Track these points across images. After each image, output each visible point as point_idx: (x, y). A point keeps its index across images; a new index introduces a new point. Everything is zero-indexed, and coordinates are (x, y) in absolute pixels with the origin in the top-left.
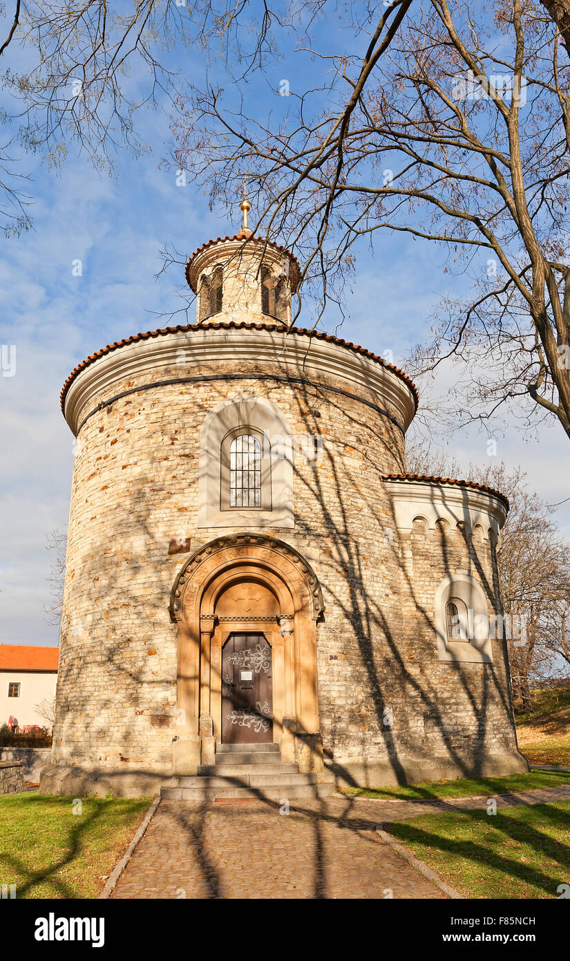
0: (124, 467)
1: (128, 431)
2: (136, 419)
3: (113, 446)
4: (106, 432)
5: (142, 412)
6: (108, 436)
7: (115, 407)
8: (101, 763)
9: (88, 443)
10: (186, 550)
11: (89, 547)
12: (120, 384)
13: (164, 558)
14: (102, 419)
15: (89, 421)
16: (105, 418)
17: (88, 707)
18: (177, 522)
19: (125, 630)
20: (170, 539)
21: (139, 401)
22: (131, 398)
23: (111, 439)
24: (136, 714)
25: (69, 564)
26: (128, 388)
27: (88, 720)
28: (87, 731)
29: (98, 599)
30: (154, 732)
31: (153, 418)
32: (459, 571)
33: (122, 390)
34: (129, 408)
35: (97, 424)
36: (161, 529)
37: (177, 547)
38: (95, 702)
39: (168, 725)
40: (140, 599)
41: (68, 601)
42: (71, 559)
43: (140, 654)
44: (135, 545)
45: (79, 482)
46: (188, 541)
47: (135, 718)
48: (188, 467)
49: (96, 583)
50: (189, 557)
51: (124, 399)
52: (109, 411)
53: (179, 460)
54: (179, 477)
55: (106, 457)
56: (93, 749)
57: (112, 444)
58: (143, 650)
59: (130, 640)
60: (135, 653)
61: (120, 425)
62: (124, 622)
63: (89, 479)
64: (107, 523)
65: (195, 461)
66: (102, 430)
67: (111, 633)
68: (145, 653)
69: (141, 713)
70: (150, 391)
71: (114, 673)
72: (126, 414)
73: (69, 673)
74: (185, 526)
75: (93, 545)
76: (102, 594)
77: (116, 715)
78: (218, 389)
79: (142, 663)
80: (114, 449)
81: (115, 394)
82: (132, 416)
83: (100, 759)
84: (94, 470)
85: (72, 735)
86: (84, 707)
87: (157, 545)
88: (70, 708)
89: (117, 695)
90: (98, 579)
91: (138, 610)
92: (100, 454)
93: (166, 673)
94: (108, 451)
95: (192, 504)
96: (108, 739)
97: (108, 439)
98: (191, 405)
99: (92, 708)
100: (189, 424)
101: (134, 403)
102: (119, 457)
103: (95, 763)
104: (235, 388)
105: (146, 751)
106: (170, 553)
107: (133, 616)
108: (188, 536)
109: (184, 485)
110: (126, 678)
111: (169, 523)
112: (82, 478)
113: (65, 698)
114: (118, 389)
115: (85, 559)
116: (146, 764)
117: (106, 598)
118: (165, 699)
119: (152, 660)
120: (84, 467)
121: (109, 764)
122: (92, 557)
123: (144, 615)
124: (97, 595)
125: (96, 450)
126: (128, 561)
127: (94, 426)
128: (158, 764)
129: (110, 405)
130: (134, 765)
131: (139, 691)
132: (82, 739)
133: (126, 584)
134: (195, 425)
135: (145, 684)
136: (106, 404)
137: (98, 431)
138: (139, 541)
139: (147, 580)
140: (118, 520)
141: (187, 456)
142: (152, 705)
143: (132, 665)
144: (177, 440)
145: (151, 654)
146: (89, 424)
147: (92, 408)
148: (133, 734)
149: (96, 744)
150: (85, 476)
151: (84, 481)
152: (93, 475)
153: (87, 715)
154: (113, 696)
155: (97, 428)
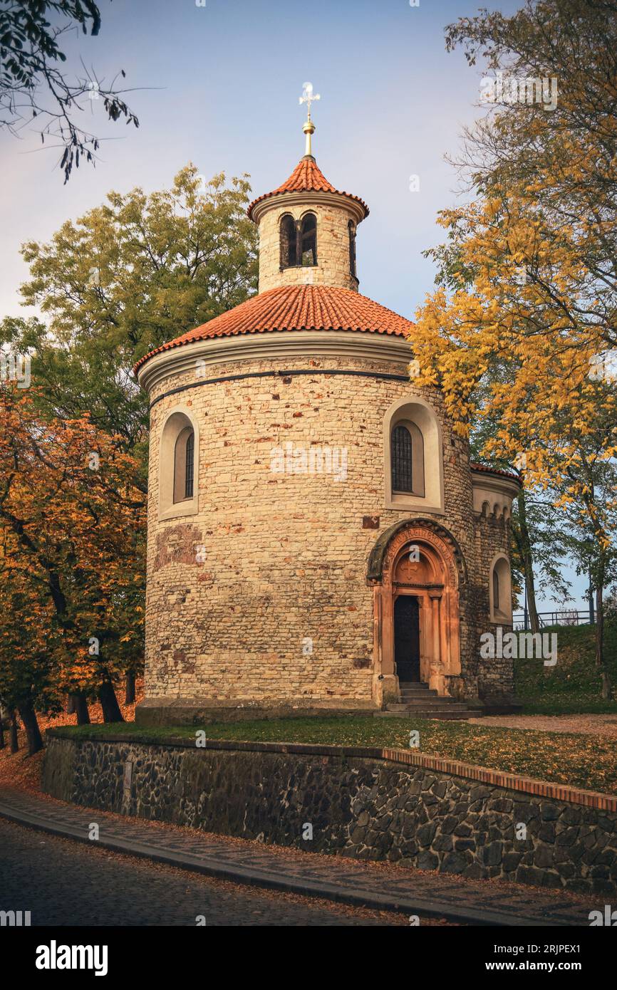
0: (314, 443)
1: (316, 410)
2: (324, 400)
3: (297, 419)
4: (284, 401)
5: (331, 395)
6: (288, 407)
7: (294, 380)
8: (305, 696)
9: (250, 403)
10: (376, 526)
11: (268, 508)
12: (301, 360)
13: (359, 531)
14: (275, 386)
15: (250, 381)
16: (280, 387)
17: (285, 650)
18: (369, 502)
19: (325, 589)
20: (363, 516)
21: (328, 384)
22: (317, 377)
23: (292, 411)
24: (340, 657)
25: (223, 516)
26: (312, 368)
27: (284, 661)
28: (284, 670)
29: (290, 557)
30: (356, 671)
31: (342, 403)
32: (501, 549)
33: (306, 368)
34: (316, 387)
35: (267, 389)
36: (355, 506)
37: (370, 523)
38: (293, 646)
39: (368, 667)
40: (338, 563)
41: (229, 552)
42: (227, 512)
43: (342, 609)
44: (331, 516)
45: (234, 438)
46: (377, 518)
47: (339, 661)
48: (375, 455)
49: (284, 543)
50: (380, 533)
51: (307, 376)
52: (287, 382)
53: (367, 447)
54: (367, 462)
55: (286, 427)
56: (294, 685)
57: (295, 416)
58: (344, 606)
59: (331, 597)
60: (336, 608)
61: (304, 401)
62: (324, 581)
63: (259, 441)
64: (294, 491)
65: (381, 450)
66: (276, 397)
67: (308, 589)
68: (346, 608)
69: (345, 657)
70: (338, 376)
71: (315, 623)
72: (312, 392)
73: (244, 619)
74: (375, 506)
75: (275, 507)
76: (294, 554)
77: (320, 658)
78: (395, 387)
79: (343, 617)
80: (299, 422)
81: (295, 368)
82: (319, 396)
83: (305, 692)
84: (270, 435)
85: (260, 674)
86: (278, 650)
87: (353, 519)
88: (252, 650)
89: (320, 642)
90: (286, 540)
91: (337, 572)
92: (277, 422)
93: (364, 626)
94: (290, 422)
95: (379, 487)
96: (312, 677)
97: (288, 409)
98: (375, 398)
99: (289, 651)
100: (374, 416)
101: (322, 385)
102: (306, 432)
103: (298, 696)
104: (407, 389)
105: (351, 686)
106: (364, 527)
107: (332, 577)
108: (377, 515)
109: (373, 470)
110: (329, 628)
111: (362, 502)
112: (244, 436)
113: (240, 642)
114: (297, 363)
115: (262, 518)
116: (351, 696)
117: (300, 558)
118: (365, 646)
119: (353, 615)
120: (247, 426)
121: (315, 697)
122: (275, 518)
123: (342, 577)
124: (287, 554)
125: (268, 415)
126: (324, 529)
127: (261, 390)
128: (362, 697)
129: (286, 376)
130: (338, 697)
131: (342, 639)
132: (278, 676)
133: (323, 549)
134: (378, 416)
135: (347, 634)
136: (281, 373)
137: (271, 396)
138: (336, 513)
139: (345, 548)
140: (310, 490)
141: (375, 445)
142: (354, 650)
143: (334, 617)
144: (365, 428)
145: (352, 609)
146: (250, 384)
147: (255, 369)
148: (337, 674)
149: (299, 680)
150: (249, 436)
151: (248, 439)
152: (268, 439)
153: (283, 657)
154: (315, 642)
155: (266, 393)
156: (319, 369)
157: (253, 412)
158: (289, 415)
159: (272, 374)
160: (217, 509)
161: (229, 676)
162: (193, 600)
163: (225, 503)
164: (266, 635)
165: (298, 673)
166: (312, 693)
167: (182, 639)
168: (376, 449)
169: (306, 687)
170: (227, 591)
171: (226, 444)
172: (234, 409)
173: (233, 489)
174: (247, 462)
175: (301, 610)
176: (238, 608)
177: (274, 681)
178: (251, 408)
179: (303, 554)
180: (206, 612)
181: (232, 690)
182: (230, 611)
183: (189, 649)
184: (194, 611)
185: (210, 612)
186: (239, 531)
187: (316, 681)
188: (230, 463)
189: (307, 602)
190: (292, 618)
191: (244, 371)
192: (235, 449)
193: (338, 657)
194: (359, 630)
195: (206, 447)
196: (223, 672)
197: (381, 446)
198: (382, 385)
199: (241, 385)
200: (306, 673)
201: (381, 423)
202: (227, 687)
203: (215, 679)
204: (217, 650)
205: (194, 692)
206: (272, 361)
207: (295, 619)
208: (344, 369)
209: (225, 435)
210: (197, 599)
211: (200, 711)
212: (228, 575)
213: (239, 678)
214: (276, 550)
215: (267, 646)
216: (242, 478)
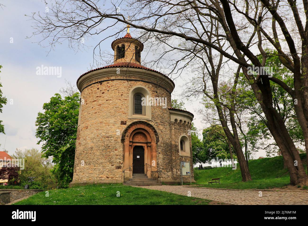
0: (107, 100)
1: (108, 91)
2: (110, 88)
3: (103, 94)
5: (113, 86)
6: (101, 91)
7: (103, 83)
8: (100, 179)
9: (92, 91)
10: (125, 124)
11: (94, 120)
12: (105, 77)
13: (119, 125)
14: (98, 86)
15: (92, 85)
16: (99, 86)
17: (95, 164)
18: (123, 117)
19: (108, 144)
20: (121, 121)
21: (111, 83)
23: (102, 92)
24: (111, 166)
25: (84, 125)
26: (108, 79)
27: (95, 167)
28: (95, 170)
29: (98, 135)
30: (116, 170)
31: (116, 88)
32: (184, 133)
33: (106, 79)
34: (108, 84)
36: (118, 118)
37: (123, 123)
39: (121, 169)
40: (112, 136)
41: (84, 135)
42: (85, 123)
43: (113, 150)
44: (111, 121)
45: (88, 102)
46: (126, 122)
47: (111, 167)
48: (126, 102)
49: (97, 131)
50: (126, 126)
51: (106, 82)
52: (101, 84)
53: (123, 100)
54: (123, 105)
55: (100, 97)
56: (97, 175)
57: (102, 93)
58: (113, 149)
59: (109, 146)
60: (111, 150)
61: (105, 89)
62: (107, 142)
63: (93, 102)
64: (101, 115)
65: (128, 101)
66: (98, 89)
67: (103, 144)
68: (114, 150)
69: (113, 165)
70: (115, 81)
71: (104, 155)
72: (107, 86)
73: (86, 155)
74: (125, 118)
75: (96, 120)
76: (100, 134)
77: (105, 166)
78: (133, 83)
79: (113, 153)
81: (103, 80)
82: (109, 87)
83: (100, 178)
84: (96, 99)
85: (89, 172)
86: (94, 164)
87: (118, 122)
88: (87, 164)
89: (105, 161)
90: (98, 130)
91: (112, 138)
92: (98, 95)
93: (120, 155)
94: (101, 95)
95: (127, 112)
96: (102, 172)
98: (126, 86)
99: (97, 164)
100: (126, 91)
101: (110, 83)
102: (105, 97)
103: (98, 179)
104: (138, 83)
105: (114, 175)
106: (121, 124)
107: (110, 140)
108: (126, 120)
109: (125, 107)
110: (108, 156)
111: (121, 117)
114: (104, 78)
115: (92, 124)
116: (114, 179)
117: (101, 135)
118: (120, 162)
119: (116, 152)
120: (91, 98)
121: (103, 179)
122: (96, 123)
123: (113, 140)
124: (98, 134)
125: (96, 94)
126: (108, 125)
127: (95, 87)
128: (118, 179)
129: (101, 82)
130: (111, 179)
131: (112, 160)
132: (93, 172)
133: (108, 132)
134: (127, 91)
135: (114, 158)
136: (100, 82)
138: (112, 121)
139: (114, 131)
140: (105, 114)
141: (126, 100)
142: (116, 163)
143: (110, 153)
144: (123, 95)
145: (116, 150)
147: (94, 82)
148: (110, 171)
149: (99, 174)
150: (91, 101)
151: (91, 102)
152: (95, 101)
153: (95, 166)
154: (104, 161)
155: (96, 88)
156: (110, 79)
157: (93, 94)
158: (101, 93)
159: (97, 83)
160: (83, 123)
161: (82, 173)
163: (85, 121)
164: (91, 159)
165: (98, 171)
166: (102, 178)
168: (126, 101)
169: (100, 176)
170: (84, 147)
171: (86, 104)
172: (89, 94)
173: (87, 116)
174: (90, 108)
175: (101, 151)
176: (85, 152)
177: (92, 174)
179: (102, 134)
180: (79, 153)
181: (82, 178)
182: (83, 153)
186: (87, 128)
187: (104, 173)
188: (87, 109)
189: (102, 148)
190: (98, 154)
191: (91, 83)
192: (88, 105)
193: (111, 165)
194: (118, 156)
195: (83, 106)
197: (128, 100)
198: (129, 82)
199: (91, 87)
200: (100, 171)
201: (128, 93)
202: (81, 176)
203: (79, 174)
204: (80, 165)
205: (76, 179)
206: (98, 79)
207: (99, 154)
208: (117, 78)
209: (86, 101)
210: (78, 150)
211: (74, 184)
212: (84, 142)
214: (95, 133)
215: (91, 163)
216: (89, 113)
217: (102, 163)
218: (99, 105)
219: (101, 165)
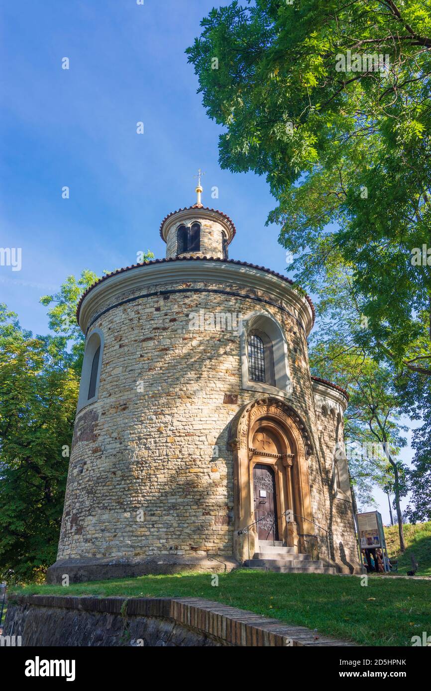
0: (185, 339)
1: (188, 316)
2: (194, 309)
4: (164, 312)
5: (199, 306)
6: (166, 315)
7: (171, 297)
8: (172, 552)
9: (139, 315)
10: (236, 403)
11: (148, 389)
12: (176, 283)
13: (221, 405)
14: (157, 302)
15: (140, 301)
16: (162, 302)
17: (154, 509)
18: (229, 384)
19: (192, 453)
20: (224, 394)
21: (196, 298)
22: (189, 294)
23: (169, 317)
25: (114, 400)
26: (185, 287)
27: (154, 518)
28: (153, 527)
29: (163, 427)
30: (218, 528)
33: (181, 287)
34: (187, 301)
35: (152, 304)
36: (218, 386)
37: (230, 400)
38: (162, 505)
39: (229, 524)
40: (203, 431)
41: (116, 427)
42: (118, 396)
43: (206, 470)
44: (198, 393)
45: (126, 341)
46: (237, 397)
47: (203, 518)
48: (234, 349)
49: (159, 416)
50: (238, 408)
51: (182, 294)
52: (166, 298)
53: (228, 343)
54: (228, 354)
55: (165, 329)
56: (162, 541)
57: (171, 321)
58: (208, 468)
59: (196, 460)
60: (202, 470)
61: (178, 310)
62: (190, 446)
63: (144, 340)
64: (169, 375)
66: (158, 309)
67: (177, 453)
68: (209, 470)
69: (208, 514)
70: (204, 293)
71: (182, 482)
72: (185, 304)
73: (123, 482)
74: (235, 387)
75: (153, 389)
76: (167, 424)
77: (185, 515)
78: (249, 304)
79: (207, 477)
80: (174, 325)
81: (172, 289)
82: (190, 306)
83: (171, 549)
84: (152, 335)
85: (132, 532)
86: (149, 509)
87: (216, 396)
88: (128, 510)
89: (186, 500)
90: (161, 414)
91: (202, 438)
92: (158, 326)
93: (226, 486)
94: (167, 325)
95: (238, 373)
96: (178, 533)
97: (166, 317)
98: (233, 310)
99: (159, 509)
101: (191, 298)
102: (179, 331)
103: (164, 552)
104: (258, 306)
105: (213, 542)
106: (225, 403)
107: (197, 443)
108: (236, 394)
109: (233, 360)
110: (194, 487)
111: (223, 383)
112: (133, 339)
113: (118, 502)
114: (174, 285)
115: (142, 397)
116: (213, 553)
117: (171, 428)
118: (226, 504)
119: (216, 476)
120: (136, 332)
121: (179, 553)
122: (153, 397)
123: (207, 443)
124: (161, 425)
125: (152, 322)
126: (192, 404)
127: (148, 306)
128: (223, 552)
129: (166, 295)
130: (202, 553)
131: (206, 497)
132: (148, 533)
133: (190, 420)
135: (210, 493)
136: (162, 293)
137: (154, 309)
139: (209, 419)
140: (181, 374)
141: (234, 342)
142: (216, 508)
143: (199, 478)
145: (215, 471)
146: (140, 302)
147: (144, 292)
148: (201, 530)
149: (166, 537)
150: (137, 338)
151: (136, 341)
152: (151, 339)
153: (153, 515)
154: (181, 500)
155: (151, 307)
156: (190, 288)
157: (141, 321)
158: (168, 321)
159: (155, 294)
160: (110, 395)
161: (108, 534)
162: (87, 470)
163: (116, 390)
165: (164, 530)
166: (176, 549)
167: (78, 504)
168: (234, 344)
169: (172, 544)
170: (113, 459)
171: (121, 346)
172: (128, 321)
173: (123, 378)
174: (134, 357)
175: (170, 472)
176: (119, 473)
177: (144, 538)
178: (139, 319)
179: (174, 424)
180: (95, 478)
181: (109, 548)
182: (113, 476)
183: (81, 513)
184: (87, 479)
185: (98, 478)
186: (124, 409)
187: (181, 537)
188: (123, 359)
189: (175, 465)
191: (137, 295)
192: (126, 349)
193: (202, 514)
194: (220, 489)
195: (108, 351)
196: (103, 531)
197: (239, 343)
198: (239, 301)
199: (134, 304)
200: (172, 529)
202: (105, 545)
203: (96, 538)
204: (99, 511)
205: (80, 552)
206: (156, 285)
208: (209, 288)
209: (120, 341)
210: (90, 469)
211: (80, 568)
212: (114, 446)
213: (115, 536)
214: (152, 422)
216: (130, 368)
217: (174, 507)
218: (161, 351)
219: (171, 512)
